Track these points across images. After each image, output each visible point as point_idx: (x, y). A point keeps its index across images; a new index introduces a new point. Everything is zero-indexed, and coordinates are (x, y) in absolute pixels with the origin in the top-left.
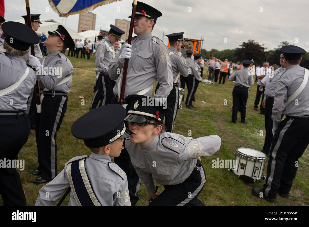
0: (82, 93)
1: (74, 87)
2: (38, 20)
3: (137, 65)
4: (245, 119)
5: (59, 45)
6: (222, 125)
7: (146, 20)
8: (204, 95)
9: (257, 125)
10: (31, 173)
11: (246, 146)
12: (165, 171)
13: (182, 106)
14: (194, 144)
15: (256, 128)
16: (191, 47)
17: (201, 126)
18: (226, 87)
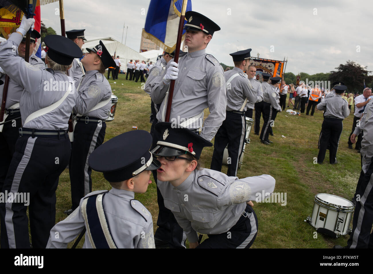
0: (136, 122)
1: (128, 115)
2: (83, 36)
3: (186, 88)
4: (335, 160)
5: (95, 63)
6: (303, 166)
7: (203, 36)
8: (285, 128)
9: (350, 166)
10: (63, 212)
11: (332, 193)
12: (203, 218)
13: (250, 140)
14: (239, 185)
15: (348, 170)
16: (271, 70)
17: (276, 166)
18: (316, 120)
